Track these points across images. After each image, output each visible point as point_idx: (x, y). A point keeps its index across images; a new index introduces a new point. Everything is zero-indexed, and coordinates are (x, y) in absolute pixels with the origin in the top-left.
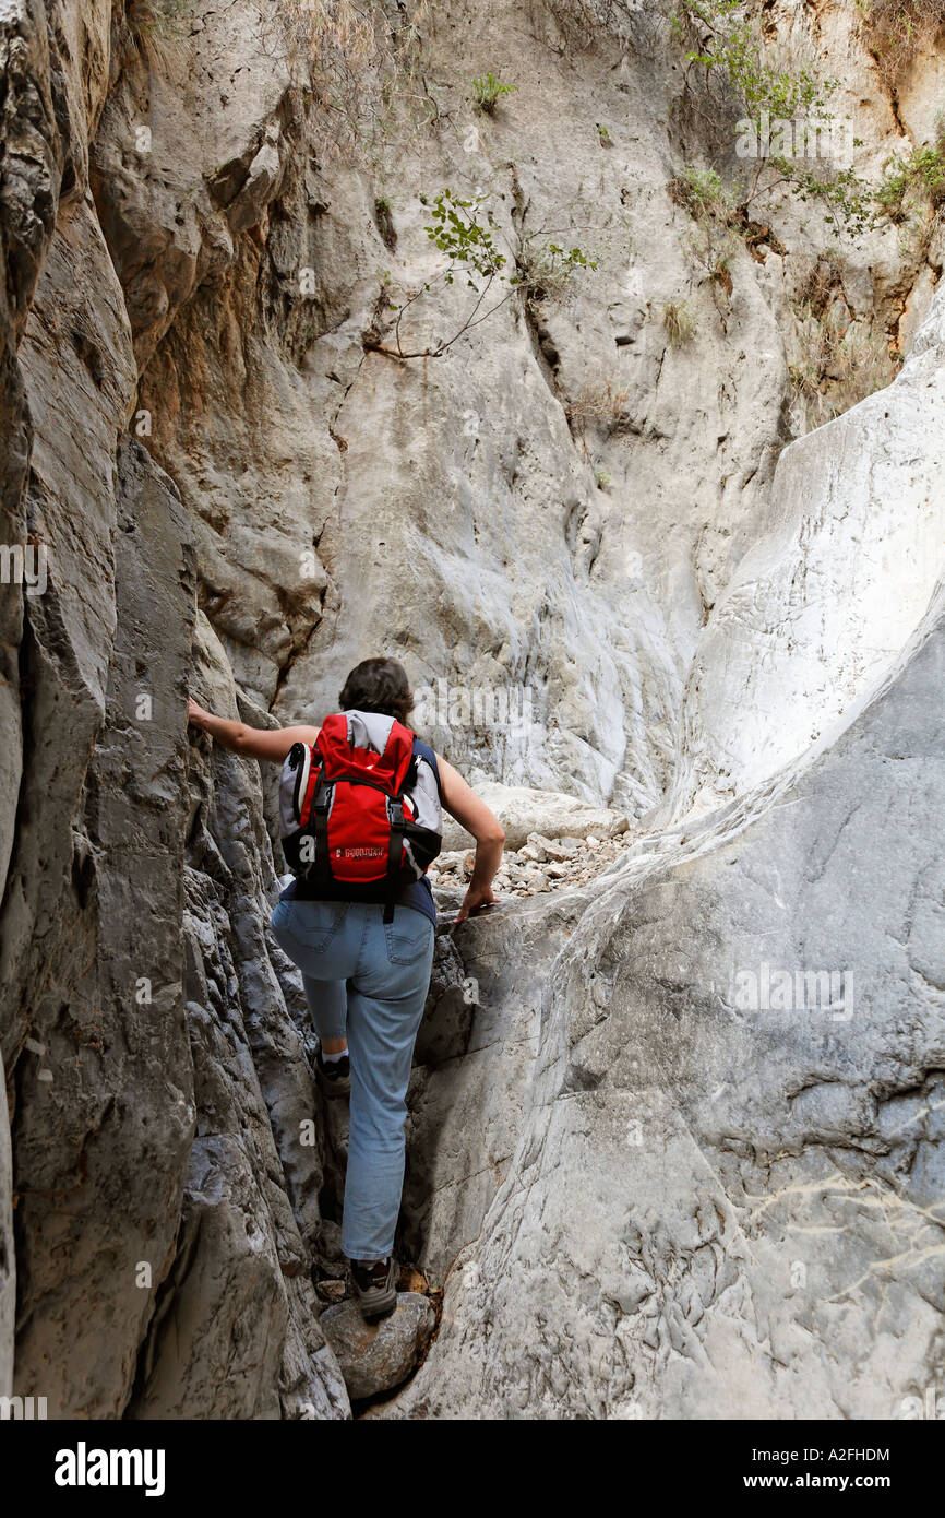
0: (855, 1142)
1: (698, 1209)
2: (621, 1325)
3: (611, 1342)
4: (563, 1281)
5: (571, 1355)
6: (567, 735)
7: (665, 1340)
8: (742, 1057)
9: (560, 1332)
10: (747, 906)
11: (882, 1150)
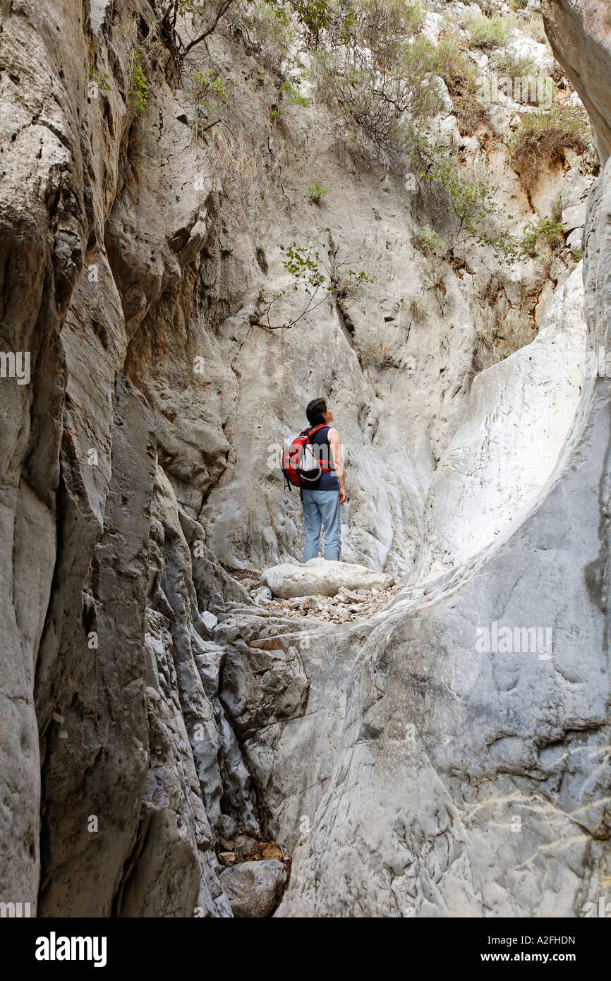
0: (527, 772)
1: (438, 811)
2: (395, 882)
3: (388, 893)
4: (360, 855)
5: (366, 901)
6: (361, 530)
7: (420, 892)
8: (461, 721)
9: (359, 886)
10: (461, 632)
11: (543, 778)
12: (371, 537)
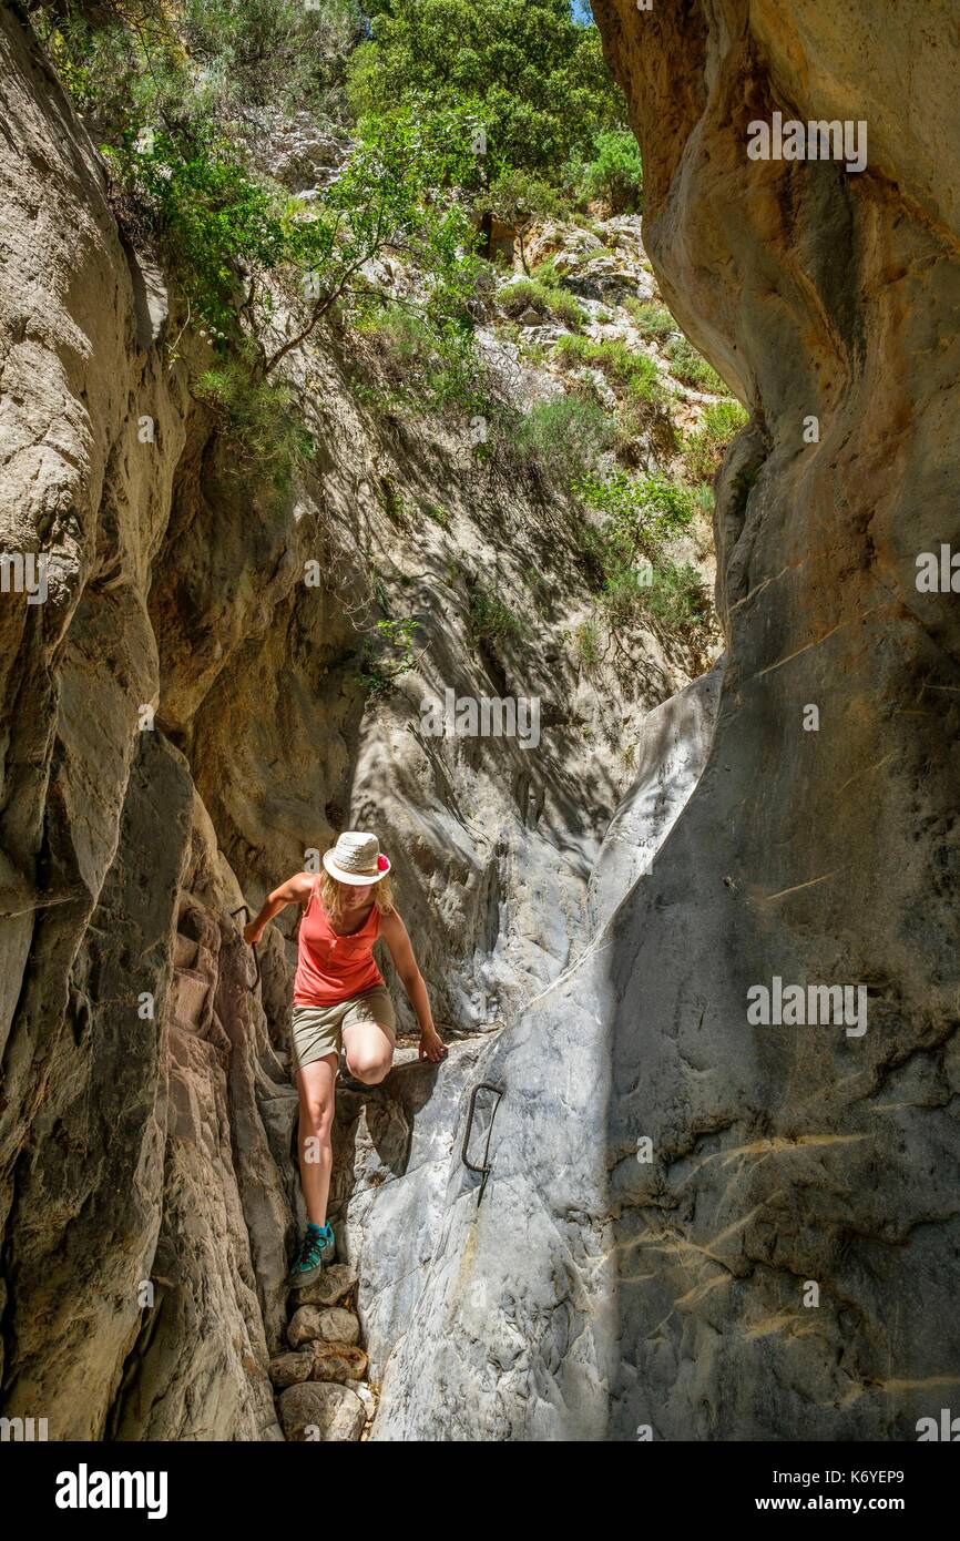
0: (655, 1202)
1: (554, 1273)
2: (501, 1380)
3: (493, 1396)
4: (459, 1348)
5: (465, 1412)
6: (523, 940)
7: (534, 1390)
8: (576, 1143)
9: (457, 1393)
10: (578, 1026)
11: (673, 1205)
12: (537, 949)
